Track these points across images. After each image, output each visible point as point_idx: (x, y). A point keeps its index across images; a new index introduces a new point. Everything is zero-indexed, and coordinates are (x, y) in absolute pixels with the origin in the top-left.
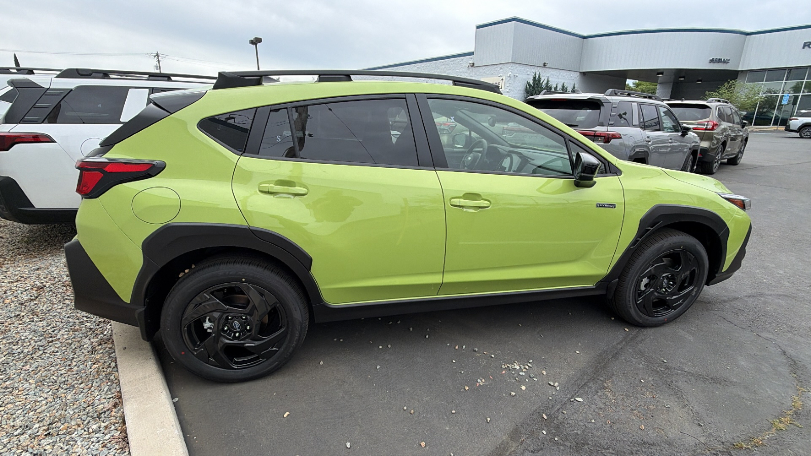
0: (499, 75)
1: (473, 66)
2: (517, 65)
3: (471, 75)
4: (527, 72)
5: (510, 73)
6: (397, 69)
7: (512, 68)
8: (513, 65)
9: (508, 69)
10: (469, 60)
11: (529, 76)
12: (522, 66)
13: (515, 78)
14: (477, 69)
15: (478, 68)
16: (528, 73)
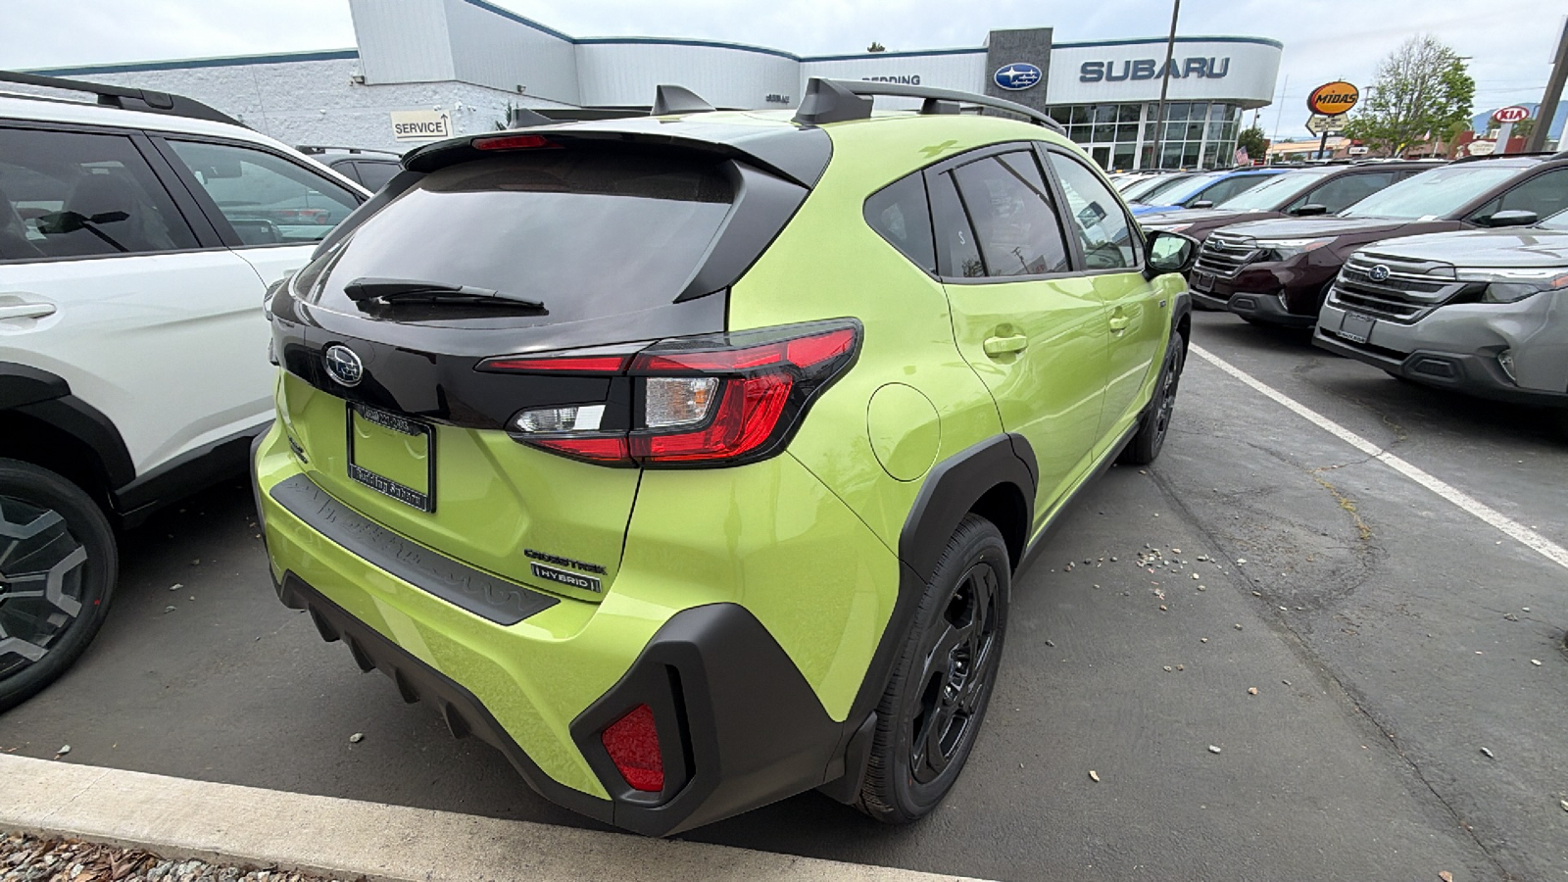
0: (435, 107)
1: (362, 83)
2: (469, 88)
3: (364, 102)
4: (491, 102)
5: (460, 104)
6: (129, 79)
7: (461, 93)
8: (461, 86)
9: (451, 96)
10: (349, 69)
11: (498, 112)
12: (478, 89)
13: (471, 114)
14: (375, 90)
15: (379, 88)
16: (494, 104)
